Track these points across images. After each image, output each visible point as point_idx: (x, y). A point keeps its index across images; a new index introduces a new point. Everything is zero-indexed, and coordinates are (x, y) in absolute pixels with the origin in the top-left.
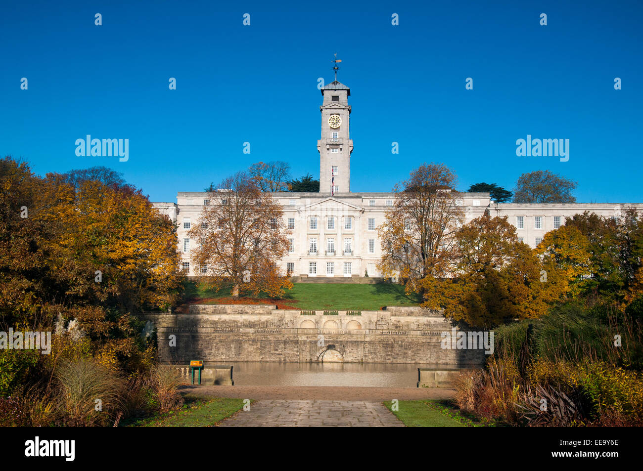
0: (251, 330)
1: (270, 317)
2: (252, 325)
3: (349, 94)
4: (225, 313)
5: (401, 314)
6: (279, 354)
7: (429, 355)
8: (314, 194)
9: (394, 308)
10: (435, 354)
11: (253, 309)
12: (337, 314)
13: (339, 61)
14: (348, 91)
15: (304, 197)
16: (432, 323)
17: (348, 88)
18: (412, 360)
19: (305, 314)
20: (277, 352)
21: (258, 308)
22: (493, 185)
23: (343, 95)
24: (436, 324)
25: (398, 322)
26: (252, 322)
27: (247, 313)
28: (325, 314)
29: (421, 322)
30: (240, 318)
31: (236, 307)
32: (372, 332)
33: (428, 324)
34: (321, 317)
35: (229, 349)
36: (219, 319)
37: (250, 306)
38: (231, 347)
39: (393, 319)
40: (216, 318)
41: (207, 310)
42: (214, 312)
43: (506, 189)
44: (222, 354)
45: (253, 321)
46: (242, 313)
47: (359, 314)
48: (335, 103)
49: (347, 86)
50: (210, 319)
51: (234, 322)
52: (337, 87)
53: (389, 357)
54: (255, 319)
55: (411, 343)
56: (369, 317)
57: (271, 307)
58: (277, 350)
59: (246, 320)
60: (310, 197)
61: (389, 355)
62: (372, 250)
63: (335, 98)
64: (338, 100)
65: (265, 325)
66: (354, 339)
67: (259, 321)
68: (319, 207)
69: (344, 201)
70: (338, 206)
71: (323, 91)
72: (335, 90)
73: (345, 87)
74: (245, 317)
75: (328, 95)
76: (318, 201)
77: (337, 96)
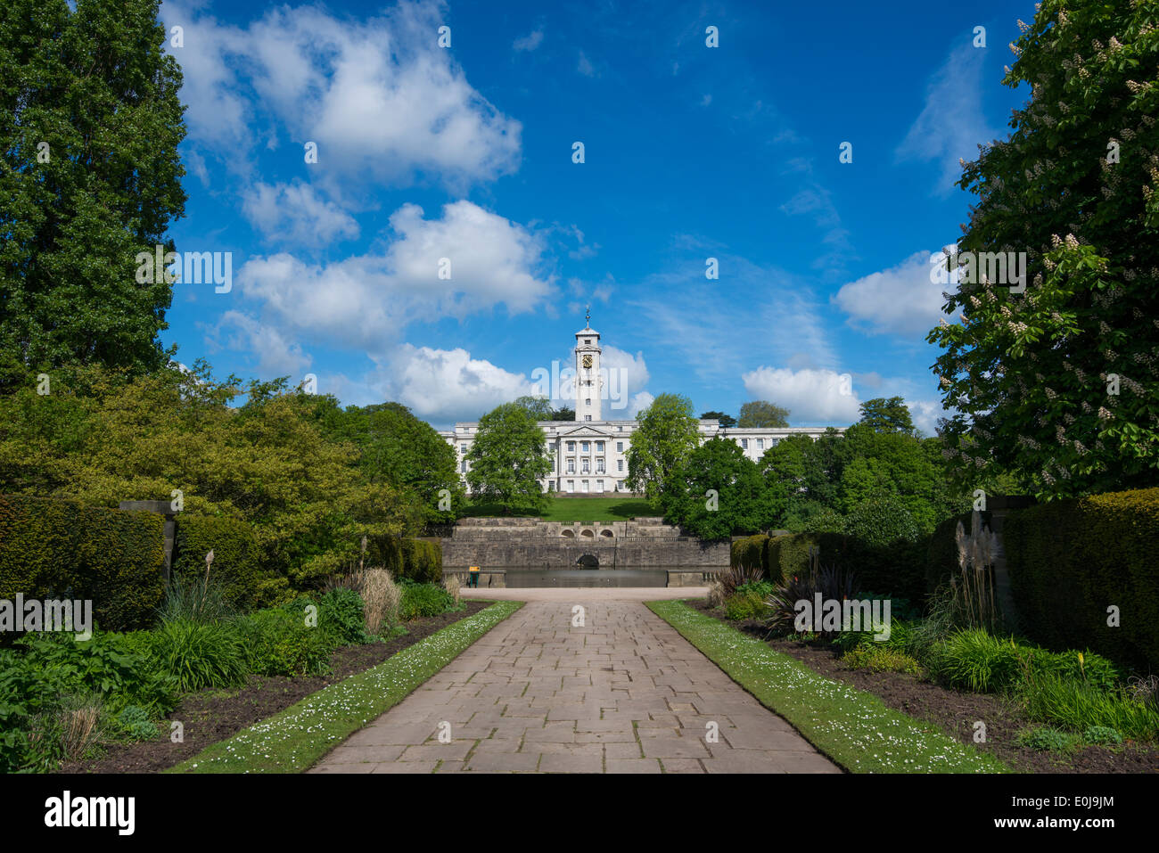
0: (520, 540)
1: (535, 528)
2: (519, 534)
3: (599, 339)
4: (497, 525)
5: (647, 524)
6: (543, 560)
8: (571, 423)
9: (640, 519)
11: (521, 521)
13: (590, 312)
14: (598, 336)
15: (562, 425)
16: (673, 531)
17: (598, 334)
19: (565, 524)
20: (541, 558)
21: (525, 521)
22: (721, 414)
23: (594, 340)
24: (676, 531)
25: (645, 530)
27: (515, 525)
28: (583, 524)
30: (509, 529)
31: (507, 519)
32: (623, 539)
34: (578, 527)
36: (492, 530)
37: (519, 519)
39: (640, 528)
40: (489, 529)
42: (487, 524)
43: (731, 417)
45: (521, 531)
46: (511, 524)
47: (612, 524)
48: (586, 346)
49: (595, 330)
51: (505, 532)
52: (589, 333)
54: (523, 530)
55: (656, 549)
56: (620, 527)
57: (536, 520)
58: (541, 556)
59: (515, 531)
60: (567, 426)
62: (620, 469)
63: (587, 342)
64: (590, 344)
65: (531, 534)
66: (607, 545)
67: (526, 531)
68: (575, 434)
69: (597, 428)
70: (591, 433)
71: (577, 336)
72: (587, 336)
73: (595, 333)
74: (513, 528)
75: (581, 340)
76: (574, 428)
77: (589, 341)
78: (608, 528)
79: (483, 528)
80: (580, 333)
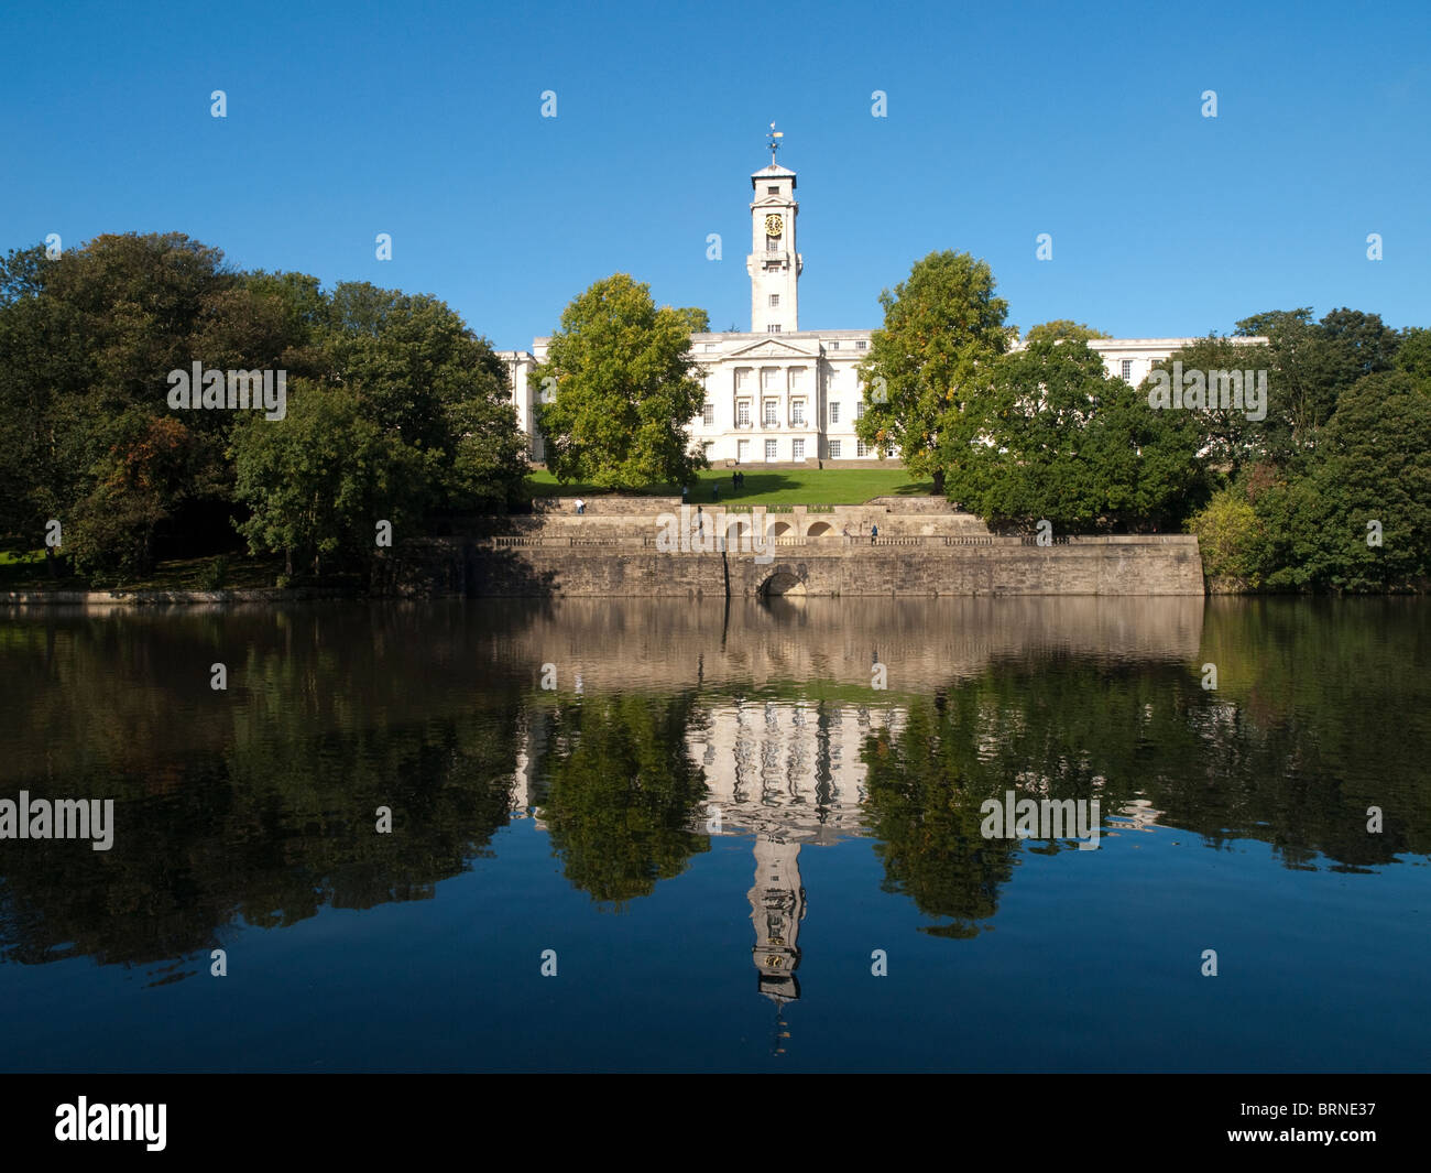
0: (639, 542)
2: (639, 531)
3: (794, 186)
4: (594, 511)
5: (904, 510)
6: (689, 583)
7: (959, 581)
8: (745, 334)
9: (889, 500)
10: (970, 578)
11: (643, 504)
12: (790, 511)
13: (779, 135)
15: (730, 339)
16: (961, 524)
17: (793, 174)
18: (930, 590)
19: (733, 510)
20: (685, 580)
21: (652, 504)
23: (786, 186)
24: (968, 524)
25: (901, 522)
26: (642, 529)
27: (632, 512)
28: (770, 511)
29: (941, 522)
30: (621, 521)
31: (614, 501)
32: (857, 541)
33: (955, 526)
34: (762, 517)
35: (598, 575)
36: (584, 523)
37: (638, 500)
38: (604, 572)
39: (891, 517)
40: (577, 520)
41: (564, 507)
44: (587, 582)
45: (642, 525)
46: (623, 511)
47: (831, 511)
48: (774, 197)
49: (791, 170)
50: (567, 524)
51: (610, 527)
52: (776, 173)
53: (887, 586)
54: (648, 523)
55: (927, 561)
56: (849, 516)
58: (686, 576)
59: (630, 525)
60: (737, 339)
61: (886, 582)
63: (774, 190)
64: (778, 193)
66: (824, 553)
67: (653, 524)
68: (752, 354)
69: (792, 343)
70: (781, 351)
71: (754, 179)
72: (773, 178)
73: (788, 173)
74: (628, 519)
75: (762, 186)
76: (750, 343)
77: (777, 188)
78: (823, 518)
79: (564, 519)
80: (759, 174)
